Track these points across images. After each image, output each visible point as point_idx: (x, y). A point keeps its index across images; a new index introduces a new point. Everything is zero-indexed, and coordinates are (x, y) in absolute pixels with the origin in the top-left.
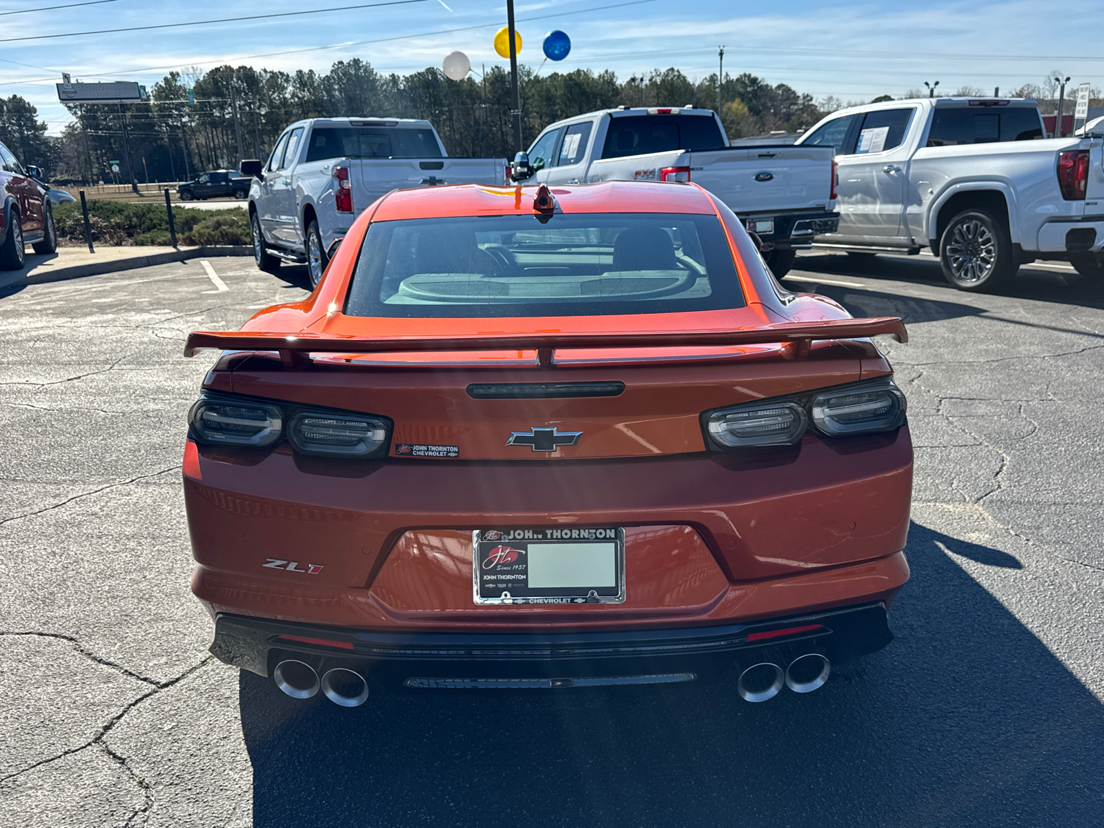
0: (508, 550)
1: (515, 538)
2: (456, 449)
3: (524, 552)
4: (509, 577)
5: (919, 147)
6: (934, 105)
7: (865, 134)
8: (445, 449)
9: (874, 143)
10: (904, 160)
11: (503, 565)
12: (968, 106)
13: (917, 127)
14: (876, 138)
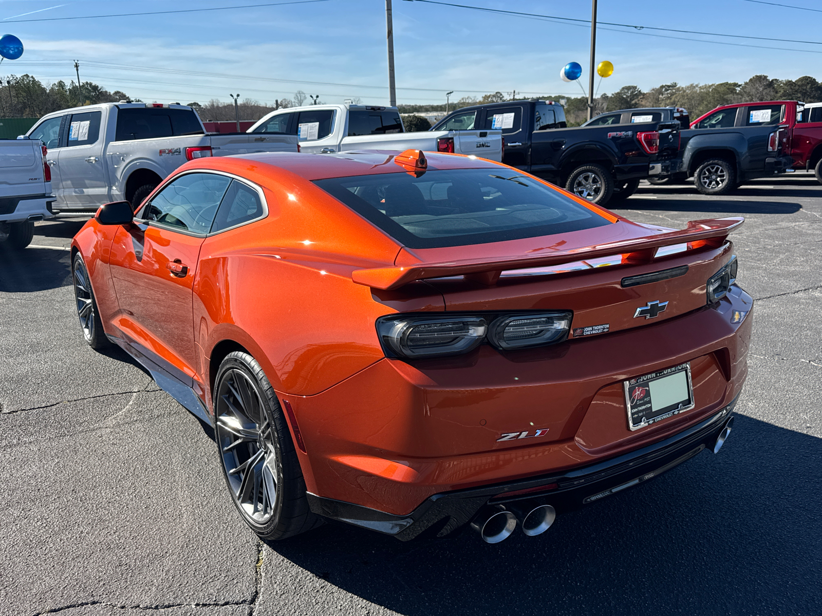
0: (641, 389)
1: (643, 380)
2: (608, 326)
3: (648, 388)
4: (643, 407)
5: (344, 136)
6: (348, 109)
7: (302, 127)
8: (602, 327)
9: (310, 133)
10: (335, 144)
11: (640, 400)
12: (365, 110)
13: (340, 122)
14: (310, 130)
